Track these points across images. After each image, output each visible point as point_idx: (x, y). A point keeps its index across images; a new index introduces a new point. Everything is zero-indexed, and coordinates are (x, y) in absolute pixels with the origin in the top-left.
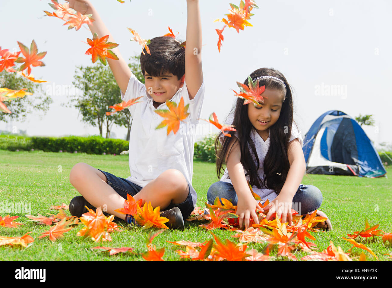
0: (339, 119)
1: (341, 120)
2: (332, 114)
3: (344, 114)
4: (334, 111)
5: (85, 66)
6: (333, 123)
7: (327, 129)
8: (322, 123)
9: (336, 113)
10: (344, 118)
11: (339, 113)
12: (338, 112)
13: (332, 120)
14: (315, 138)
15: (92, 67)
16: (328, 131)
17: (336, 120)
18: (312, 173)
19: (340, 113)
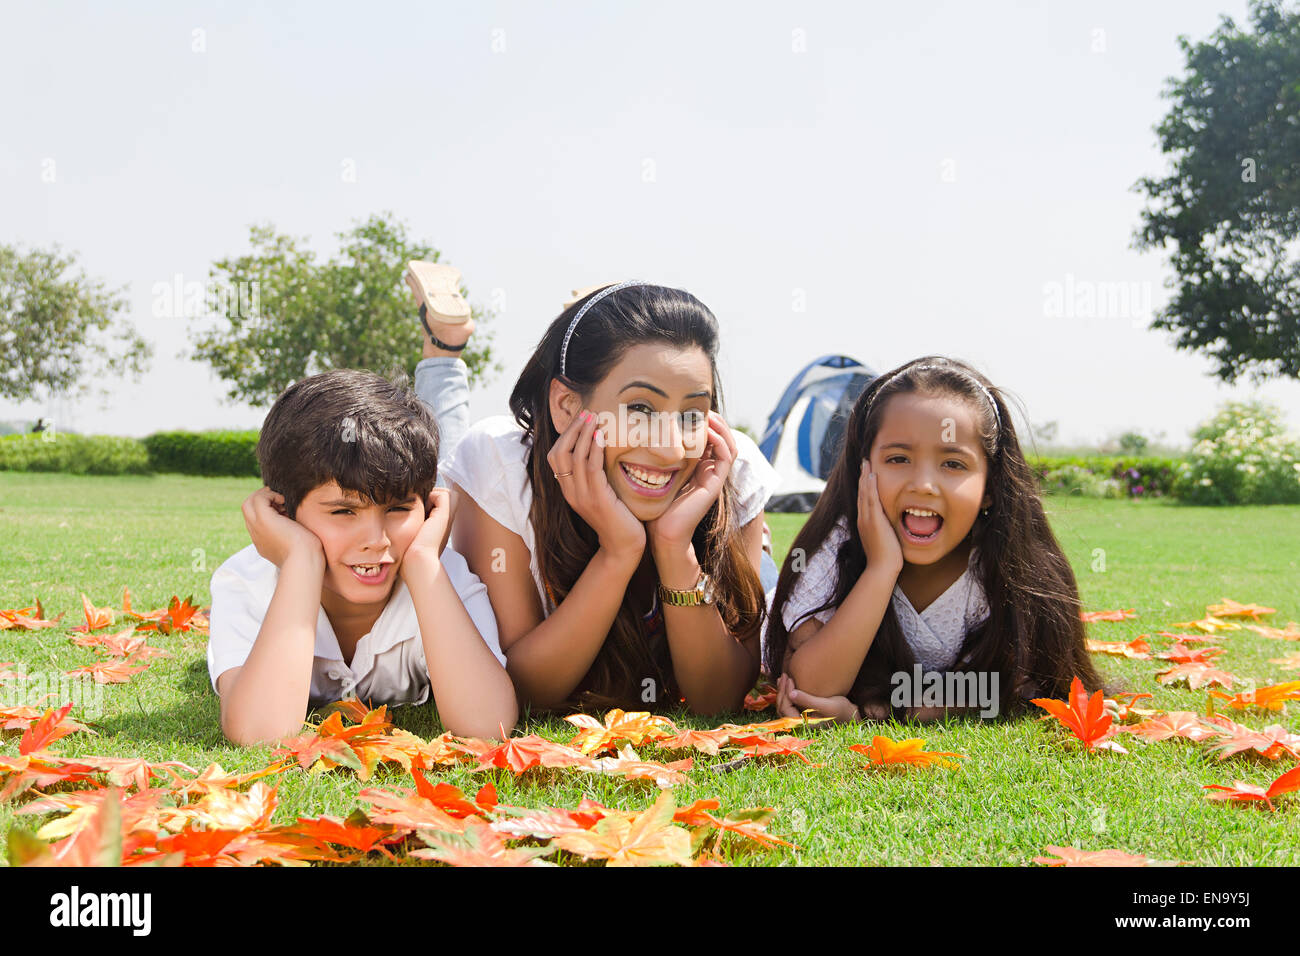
0: (844, 377)
1: (850, 378)
2: (828, 363)
3: (855, 363)
4: (833, 358)
5: (234, 256)
6: (831, 386)
7: (814, 401)
8: (802, 385)
9: (838, 362)
10: (856, 375)
11: (844, 362)
12: (843, 359)
13: (828, 380)
14: (784, 422)
15: (256, 256)
16: (817, 405)
17: (836, 379)
18: (775, 509)
19: (847, 362)
